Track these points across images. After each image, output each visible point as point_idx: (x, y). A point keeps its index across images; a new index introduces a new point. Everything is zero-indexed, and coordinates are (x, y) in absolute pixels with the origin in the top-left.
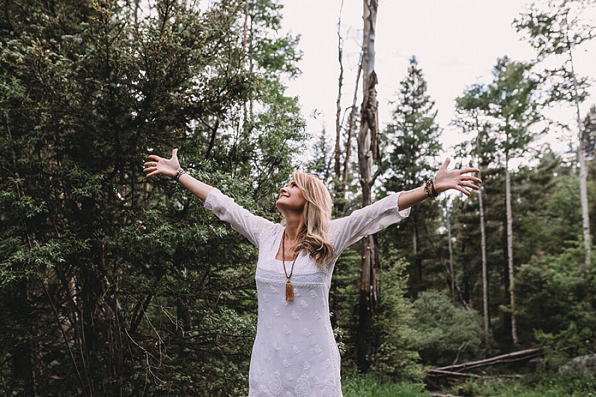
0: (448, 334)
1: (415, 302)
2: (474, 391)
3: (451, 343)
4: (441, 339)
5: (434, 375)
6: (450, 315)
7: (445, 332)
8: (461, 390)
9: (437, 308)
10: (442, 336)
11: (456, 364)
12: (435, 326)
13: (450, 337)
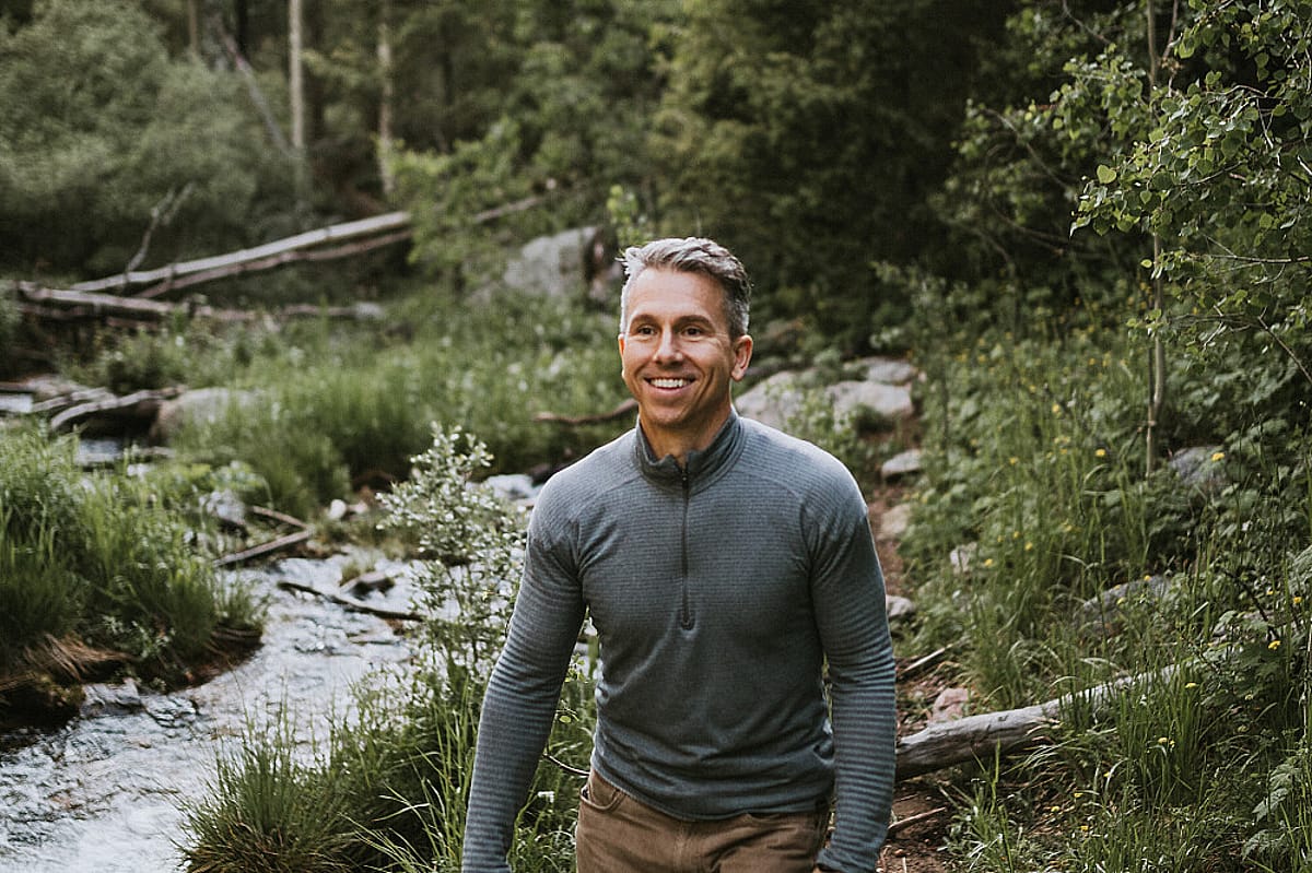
0: (134, 158)
1: (20, 36)
2: (166, 369)
3: (139, 190)
4: (106, 177)
5: (56, 313)
6: (152, 88)
7: (123, 149)
8: (116, 368)
9: (99, 59)
10: (109, 164)
11: (138, 269)
12: (89, 128)
13: (138, 170)
